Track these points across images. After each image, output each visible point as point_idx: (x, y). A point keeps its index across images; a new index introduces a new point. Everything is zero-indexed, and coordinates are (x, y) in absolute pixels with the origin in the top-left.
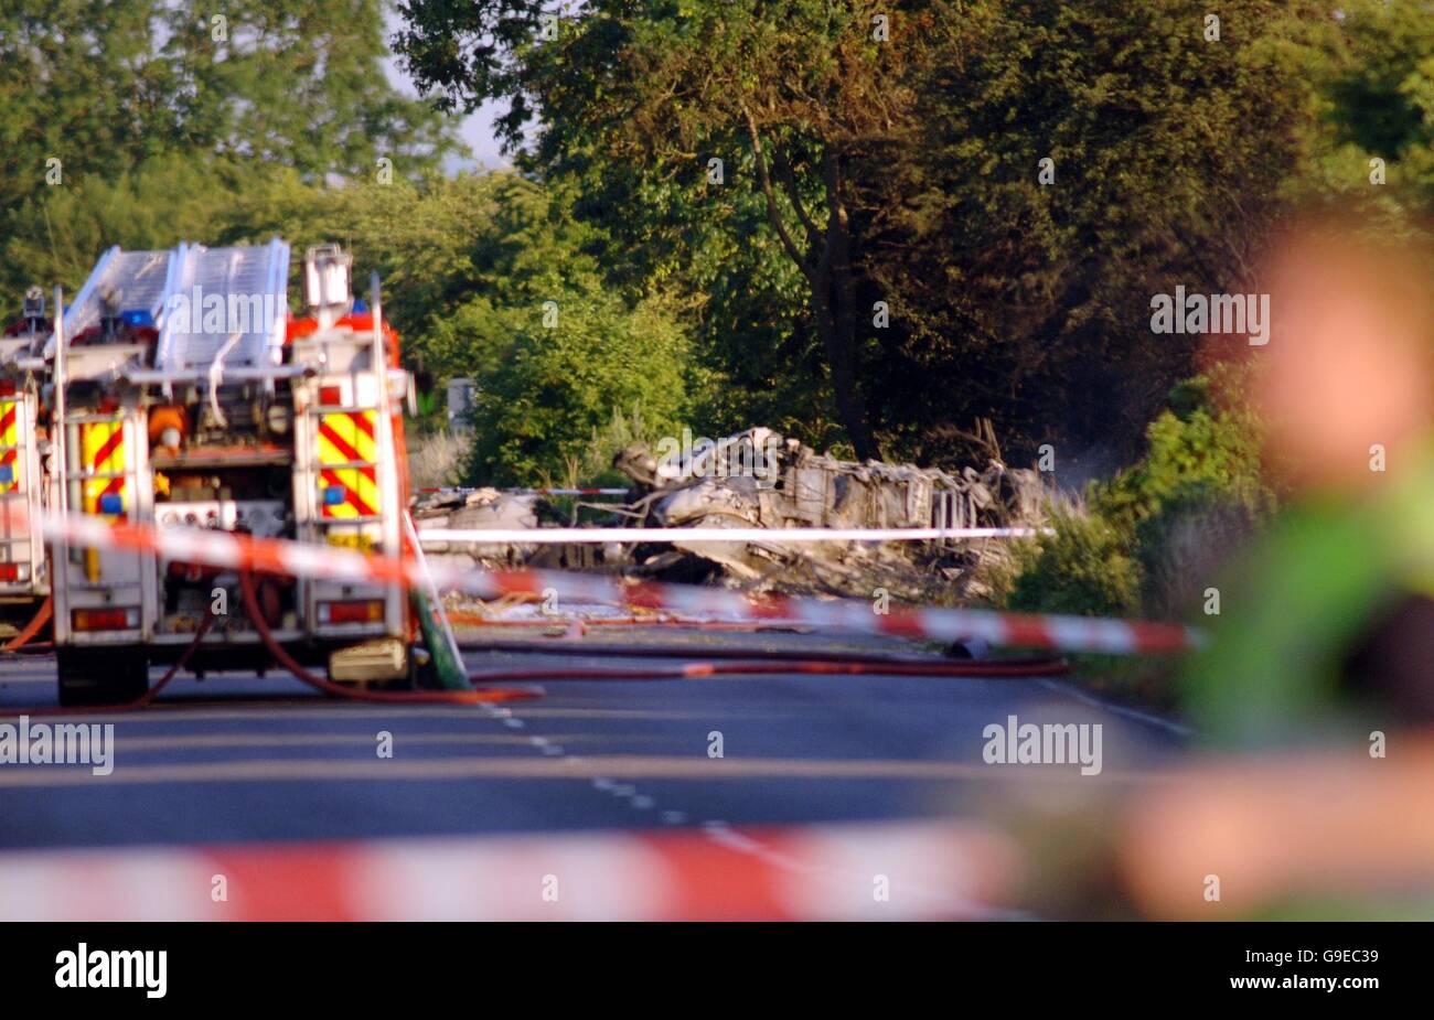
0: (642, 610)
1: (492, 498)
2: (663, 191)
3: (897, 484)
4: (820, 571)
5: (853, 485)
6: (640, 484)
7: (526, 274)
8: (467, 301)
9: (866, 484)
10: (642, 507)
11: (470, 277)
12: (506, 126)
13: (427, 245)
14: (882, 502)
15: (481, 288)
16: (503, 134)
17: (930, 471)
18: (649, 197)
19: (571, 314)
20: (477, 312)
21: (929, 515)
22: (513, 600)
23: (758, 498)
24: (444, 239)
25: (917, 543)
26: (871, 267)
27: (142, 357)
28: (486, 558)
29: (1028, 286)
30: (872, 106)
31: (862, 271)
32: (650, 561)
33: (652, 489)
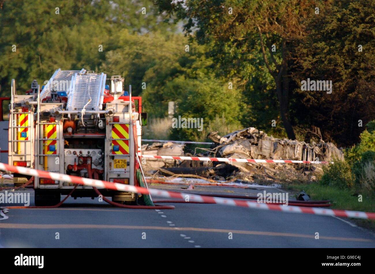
0: (213, 181)
1: (171, 145)
2: (232, 49)
3: (292, 146)
4: (267, 171)
5: (279, 145)
6: (216, 143)
7: (196, 69)
8: (177, 77)
9: (283, 145)
10: (215, 150)
11: (179, 69)
12: (186, 28)
13: (166, 58)
14: (287, 151)
15: (182, 72)
16: (185, 30)
17: (302, 142)
18: (228, 51)
19: (205, 85)
20: (180, 80)
21: (301, 155)
22: (175, 176)
23: (250, 148)
24: (171, 56)
25: (297, 164)
26: (294, 76)
27: (62, 106)
28: (168, 163)
29: (336, 86)
30: (296, 28)
31: (291, 77)
32: (217, 166)
33: (219, 144)
